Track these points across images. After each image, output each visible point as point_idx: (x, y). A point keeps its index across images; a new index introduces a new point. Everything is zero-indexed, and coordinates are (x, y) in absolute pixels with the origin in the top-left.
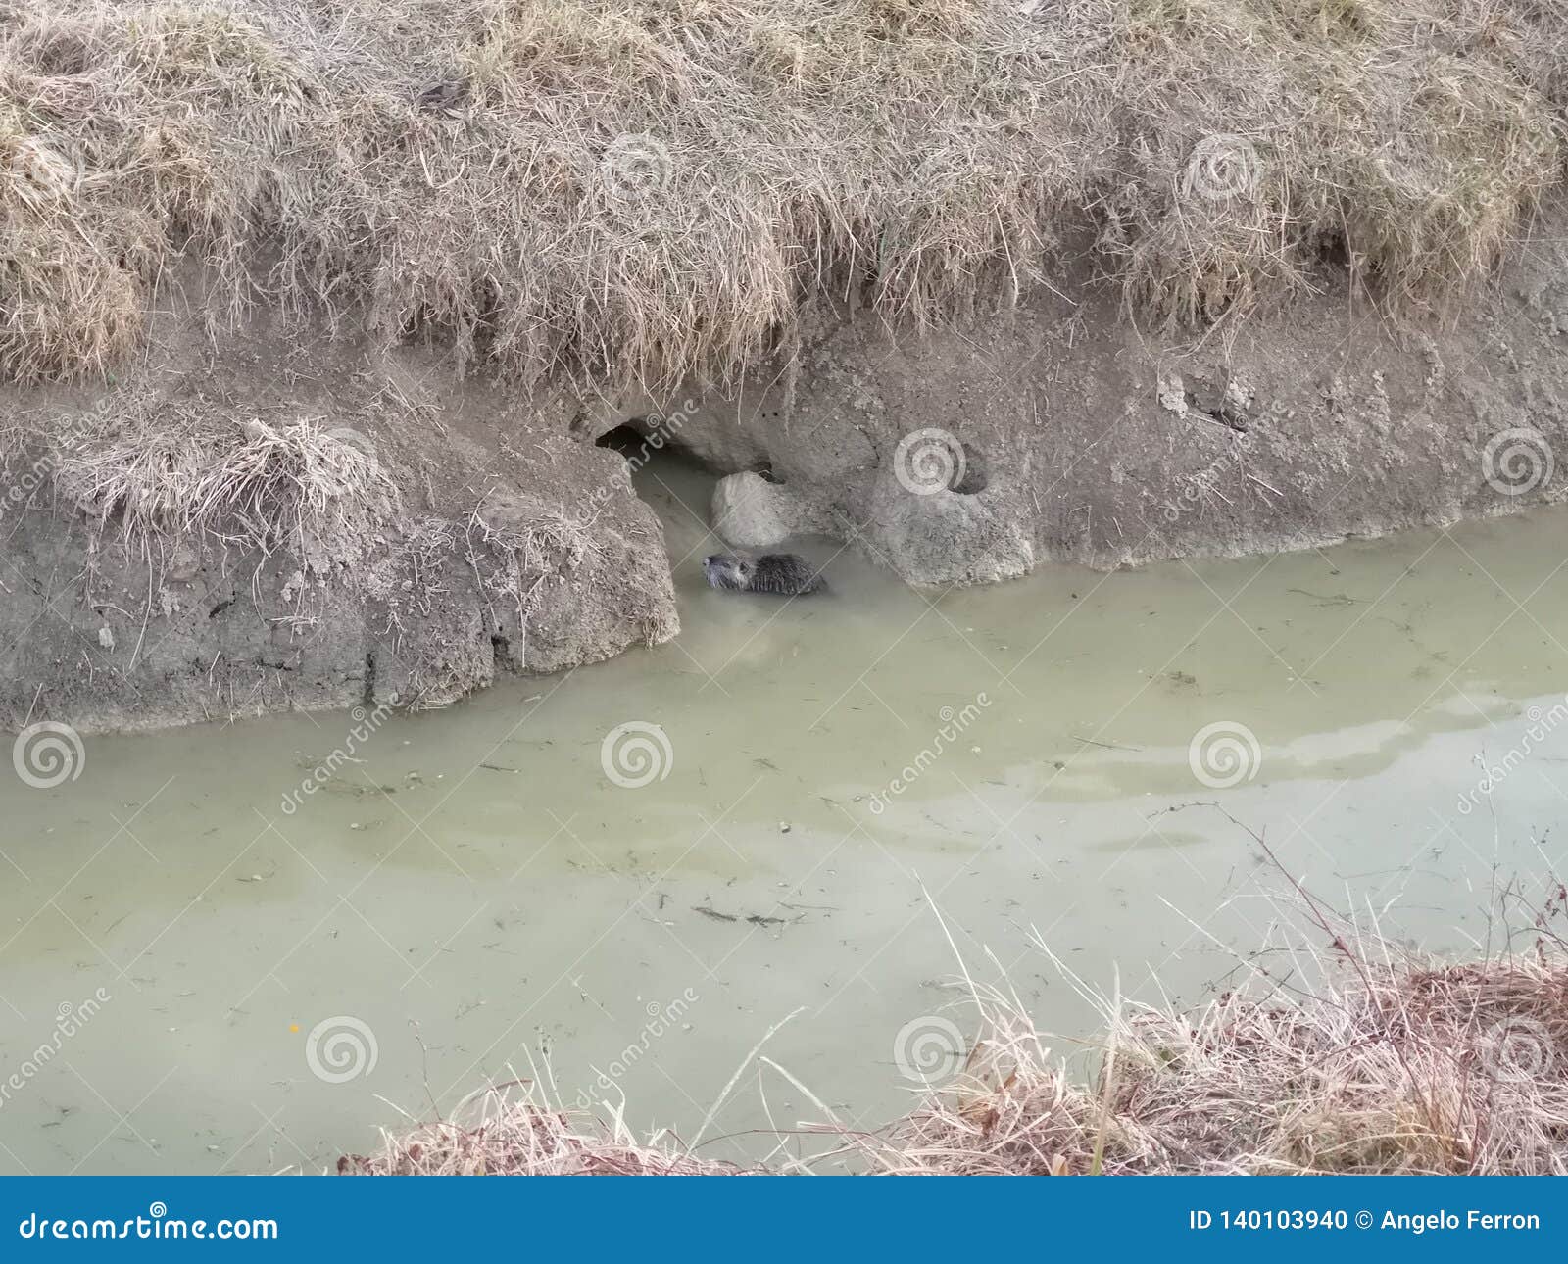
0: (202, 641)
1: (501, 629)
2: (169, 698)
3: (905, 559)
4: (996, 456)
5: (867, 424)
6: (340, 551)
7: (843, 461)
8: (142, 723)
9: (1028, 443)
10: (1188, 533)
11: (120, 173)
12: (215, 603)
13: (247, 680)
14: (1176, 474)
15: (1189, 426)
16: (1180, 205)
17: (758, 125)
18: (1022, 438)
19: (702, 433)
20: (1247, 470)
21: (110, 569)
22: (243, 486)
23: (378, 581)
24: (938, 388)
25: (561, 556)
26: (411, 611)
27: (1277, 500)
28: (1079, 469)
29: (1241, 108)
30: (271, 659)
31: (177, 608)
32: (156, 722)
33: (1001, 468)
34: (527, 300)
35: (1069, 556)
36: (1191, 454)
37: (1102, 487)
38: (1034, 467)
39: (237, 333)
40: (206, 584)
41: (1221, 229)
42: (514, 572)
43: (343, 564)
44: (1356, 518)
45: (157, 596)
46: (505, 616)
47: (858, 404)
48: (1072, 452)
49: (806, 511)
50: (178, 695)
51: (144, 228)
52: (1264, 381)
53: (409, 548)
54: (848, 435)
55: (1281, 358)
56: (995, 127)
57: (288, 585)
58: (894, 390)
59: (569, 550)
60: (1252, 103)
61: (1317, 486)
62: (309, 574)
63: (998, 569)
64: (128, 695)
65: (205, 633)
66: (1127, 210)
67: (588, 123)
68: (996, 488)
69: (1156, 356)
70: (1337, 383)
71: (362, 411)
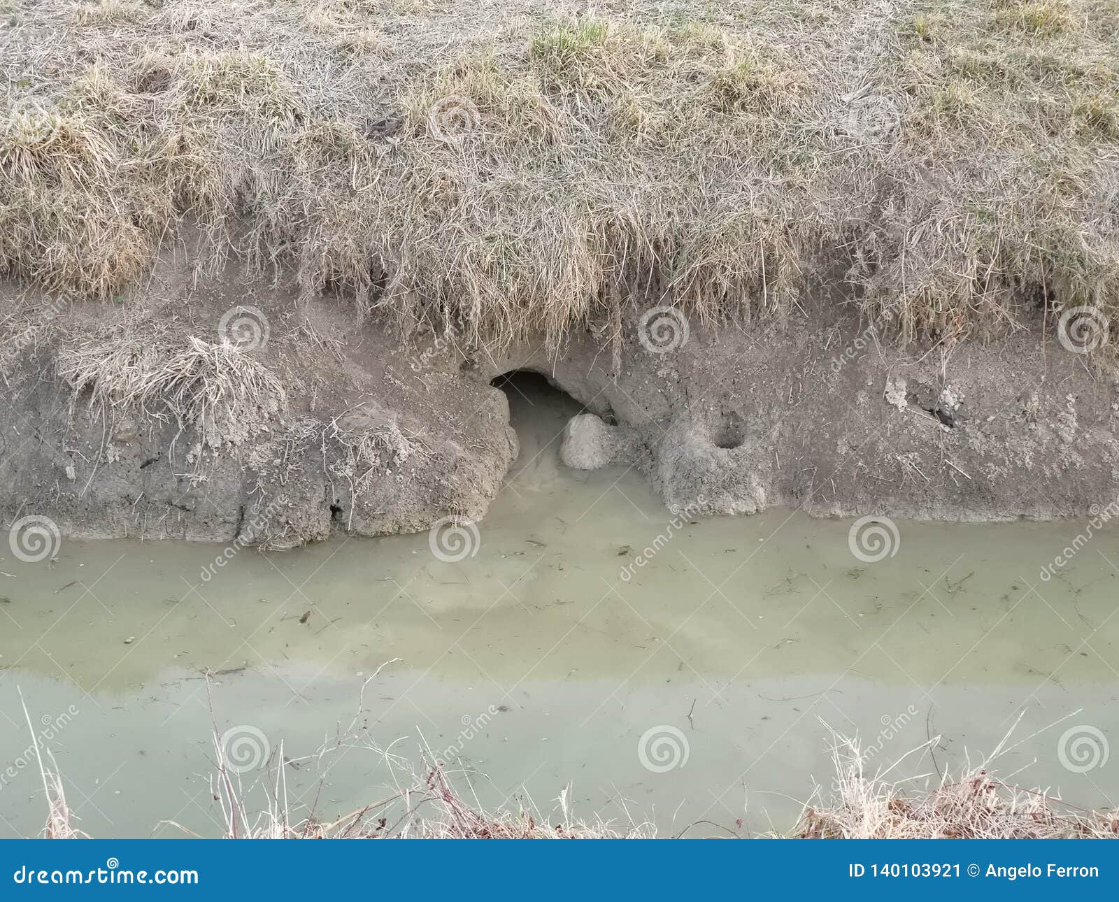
0: (132, 483)
1: (338, 501)
2: (104, 520)
3: (669, 490)
4: (753, 423)
5: (665, 389)
6: (229, 434)
7: (649, 414)
8: (83, 534)
9: (780, 416)
10: (890, 498)
11: (147, 161)
12: (145, 458)
13: (158, 512)
14: (888, 453)
15: (906, 418)
16: (907, 251)
17: (602, 166)
18: (776, 412)
19: (573, 383)
20: (946, 456)
21: (81, 427)
22: (175, 380)
23: (258, 457)
24: (718, 368)
25: (388, 456)
26: (273, 480)
27: (966, 483)
28: (815, 440)
29: (977, 183)
30: (176, 502)
31: (118, 459)
32: (94, 534)
33: (755, 432)
34: (402, 273)
35: (796, 503)
36: (903, 439)
37: (830, 456)
38: (781, 434)
39: (215, 278)
40: (141, 445)
41: (936, 272)
42: (351, 462)
43: (232, 442)
44: (1031, 504)
45: (106, 448)
46: (342, 492)
47: (660, 373)
48: (812, 427)
49: (624, 447)
50: (110, 518)
51: (157, 201)
52: (974, 392)
53: (287, 437)
54: (653, 395)
55: (993, 374)
56: (779, 181)
57: (192, 452)
58: (687, 366)
59: (395, 452)
60: (989, 181)
61: (1001, 475)
62: (206, 447)
63: (734, 506)
64: (79, 514)
65: (136, 478)
66: (870, 251)
67: (484, 154)
68: (746, 447)
69: (890, 363)
70: (1034, 399)
71: (280, 340)
